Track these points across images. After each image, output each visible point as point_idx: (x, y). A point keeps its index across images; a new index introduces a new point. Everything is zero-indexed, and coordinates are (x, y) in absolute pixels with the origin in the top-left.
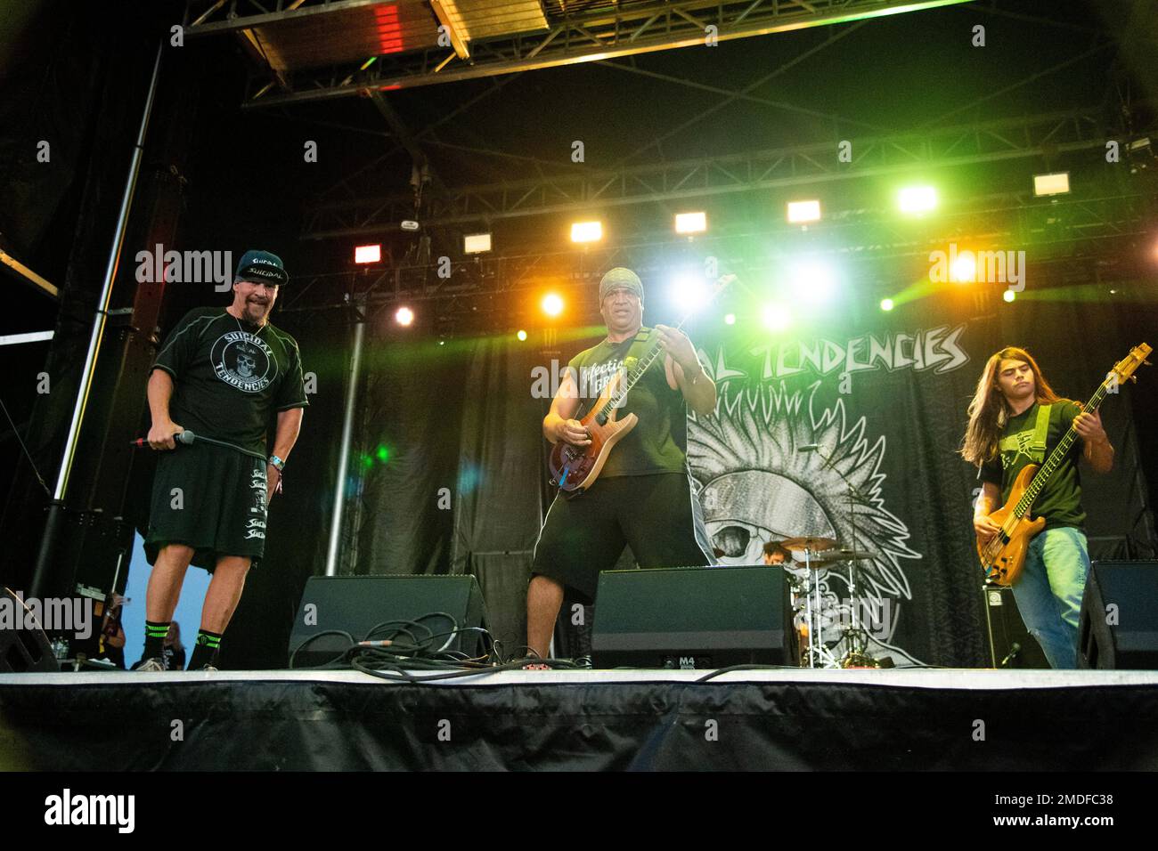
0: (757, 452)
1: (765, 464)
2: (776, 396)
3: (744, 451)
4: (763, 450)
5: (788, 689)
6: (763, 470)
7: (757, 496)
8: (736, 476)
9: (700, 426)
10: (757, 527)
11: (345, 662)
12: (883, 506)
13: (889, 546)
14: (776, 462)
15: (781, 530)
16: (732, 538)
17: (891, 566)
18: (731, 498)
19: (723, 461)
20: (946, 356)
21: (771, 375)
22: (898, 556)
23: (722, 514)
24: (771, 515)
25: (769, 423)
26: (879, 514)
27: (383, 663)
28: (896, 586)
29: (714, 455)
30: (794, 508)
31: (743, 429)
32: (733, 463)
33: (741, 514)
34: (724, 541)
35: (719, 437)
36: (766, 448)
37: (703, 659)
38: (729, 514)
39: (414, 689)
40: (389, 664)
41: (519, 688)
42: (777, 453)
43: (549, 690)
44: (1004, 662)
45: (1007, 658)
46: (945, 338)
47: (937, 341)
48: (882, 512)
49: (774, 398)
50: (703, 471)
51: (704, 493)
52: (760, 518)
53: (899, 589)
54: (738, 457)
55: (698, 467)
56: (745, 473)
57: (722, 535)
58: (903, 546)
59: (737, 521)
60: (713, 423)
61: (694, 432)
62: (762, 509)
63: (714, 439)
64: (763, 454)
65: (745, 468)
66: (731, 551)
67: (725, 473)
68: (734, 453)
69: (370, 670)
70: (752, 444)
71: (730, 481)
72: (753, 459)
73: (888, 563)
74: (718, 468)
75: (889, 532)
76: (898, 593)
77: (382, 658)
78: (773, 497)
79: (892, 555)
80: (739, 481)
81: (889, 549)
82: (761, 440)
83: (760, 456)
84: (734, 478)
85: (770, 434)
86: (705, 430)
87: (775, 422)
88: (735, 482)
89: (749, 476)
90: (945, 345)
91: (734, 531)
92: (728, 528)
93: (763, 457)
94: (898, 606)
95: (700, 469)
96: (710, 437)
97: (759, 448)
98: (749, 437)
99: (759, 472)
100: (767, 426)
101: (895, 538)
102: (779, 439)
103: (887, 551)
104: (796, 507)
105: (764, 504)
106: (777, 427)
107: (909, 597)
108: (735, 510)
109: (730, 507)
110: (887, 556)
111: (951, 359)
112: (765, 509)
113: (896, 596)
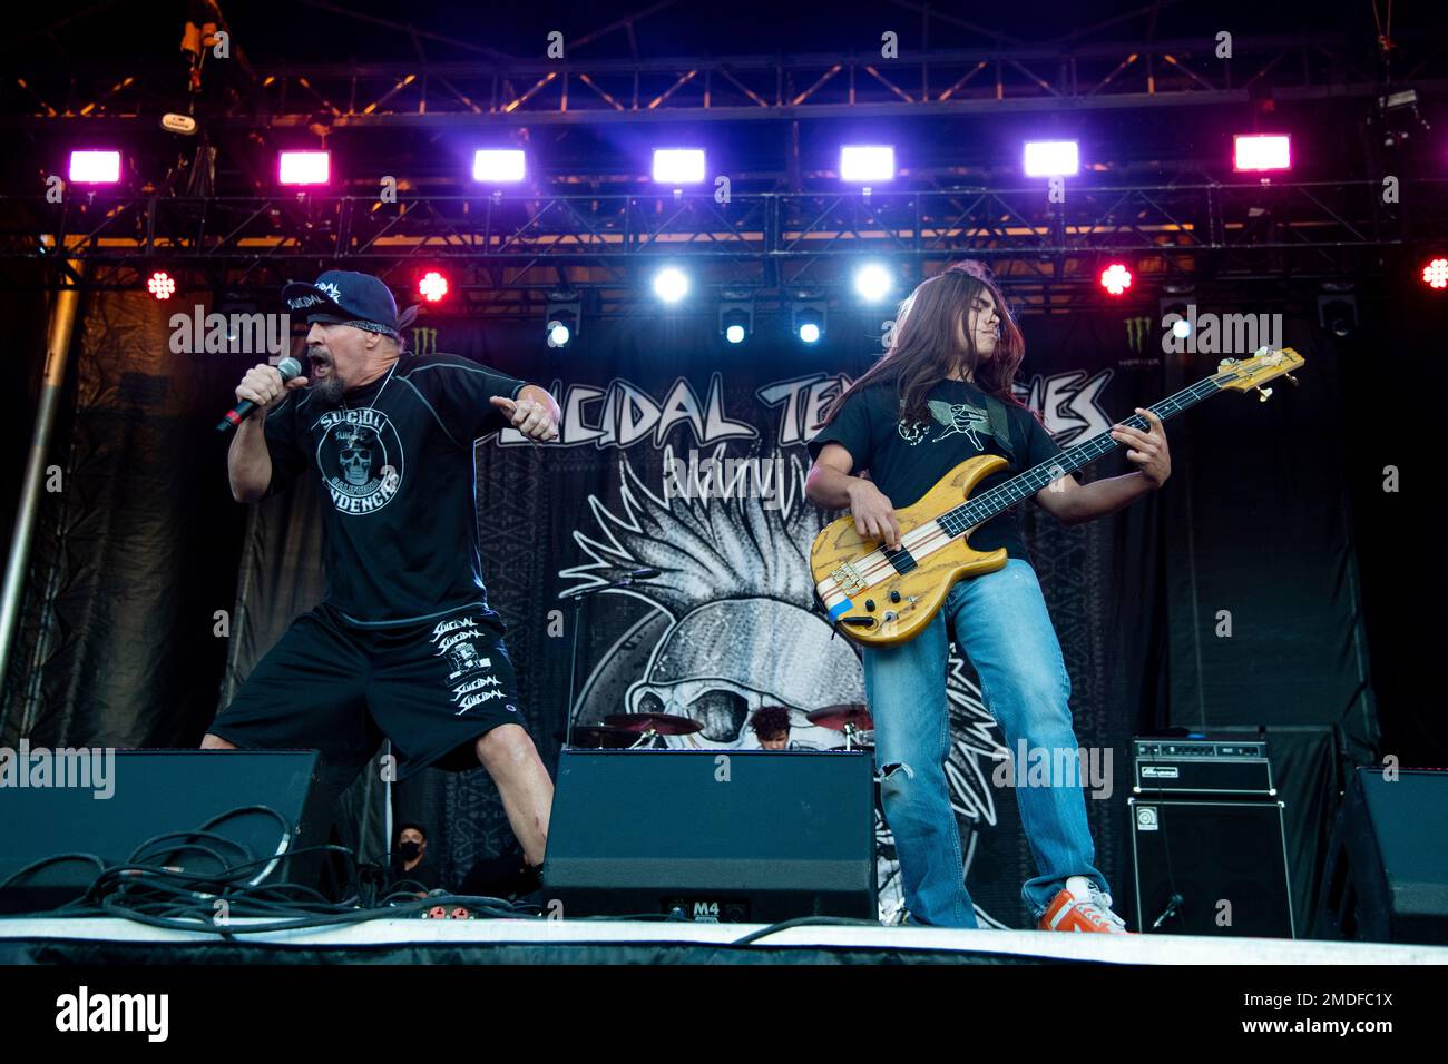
0: (766, 567)
1: (779, 588)
2: (801, 473)
3: (745, 564)
4: (776, 564)
5: (885, 959)
6: (774, 598)
7: (762, 641)
8: (731, 605)
9: (676, 518)
10: (762, 694)
11: (92, 903)
12: (960, 672)
13: (966, 738)
14: (799, 586)
15: (800, 701)
16: (720, 710)
17: (968, 771)
18: (720, 641)
19: (709, 578)
20: (1078, 423)
21: (796, 437)
22: (979, 756)
23: (705, 667)
24: (784, 675)
25: (789, 518)
26: (954, 683)
27: (169, 904)
28: (973, 802)
29: (695, 568)
30: (821, 665)
31: (745, 526)
32: (726, 582)
33: (736, 672)
34: (706, 715)
35: (705, 537)
36: (781, 561)
37: (733, 907)
38: (715, 669)
39: (232, 950)
40: (184, 907)
41: (425, 951)
42: (799, 571)
43: (477, 954)
44: (1157, 924)
45: (1162, 918)
46: (1077, 393)
47: (1065, 396)
48: (959, 681)
49: (798, 476)
50: (677, 595)
51: (677, 634)
52: (767, 679)
53: (978, 809)
54: (735, 574)
55: (670, 588)
56: (747, 601)
57: (703, 703)
58: (987, 737)
59: (729, 682)
60: (696, 513)
61: (665, 528)
62: (769, 663)
63: (697, 540)
64: (776, 571)
65: (747, 594)
66: (717, 731)
67: (713, 600)
68: (728, 566)
69: (147, 917)
70: (760, 553)
71: (719, 613)
72: (759, 580)
73: (964, 766)
74: (699, 590)
75: (968, 715)
76: (975, 814)
77: (166, 896)
78: (789, 644)
79: (970, 752)
80: (735, 615)
81: (966, 742)
82: (774, 546)
83: (771, 573)
84: (728, 608)
85: (789, 537)
86: (684, 525)
87: (798, 517)
88: (729, 616)
89: (752, 606)
90: (1077, 405)
91: (722, 699)
92: (712, 692)
93: (775, 575)
94: (975, 834)
95: (672, 591)
96: (691, 537)
97: (769, 560)
98: (754, 540)
99: (769, 600)
100: (785, 524)
101: (976, 725)
102: (803, 547)
103: (963, 746)
104: (825, 663)
105: (773, 656)
106: (800, 526)
107: (993, 821)
108: (726, 662)
109: (718, 657)
110: (961, 753)
111: (1084, 429)
112: (775, 664)
113: (972, 819)
